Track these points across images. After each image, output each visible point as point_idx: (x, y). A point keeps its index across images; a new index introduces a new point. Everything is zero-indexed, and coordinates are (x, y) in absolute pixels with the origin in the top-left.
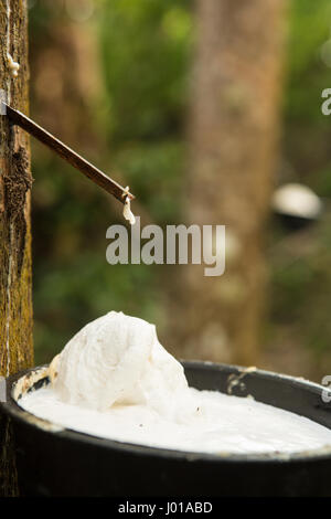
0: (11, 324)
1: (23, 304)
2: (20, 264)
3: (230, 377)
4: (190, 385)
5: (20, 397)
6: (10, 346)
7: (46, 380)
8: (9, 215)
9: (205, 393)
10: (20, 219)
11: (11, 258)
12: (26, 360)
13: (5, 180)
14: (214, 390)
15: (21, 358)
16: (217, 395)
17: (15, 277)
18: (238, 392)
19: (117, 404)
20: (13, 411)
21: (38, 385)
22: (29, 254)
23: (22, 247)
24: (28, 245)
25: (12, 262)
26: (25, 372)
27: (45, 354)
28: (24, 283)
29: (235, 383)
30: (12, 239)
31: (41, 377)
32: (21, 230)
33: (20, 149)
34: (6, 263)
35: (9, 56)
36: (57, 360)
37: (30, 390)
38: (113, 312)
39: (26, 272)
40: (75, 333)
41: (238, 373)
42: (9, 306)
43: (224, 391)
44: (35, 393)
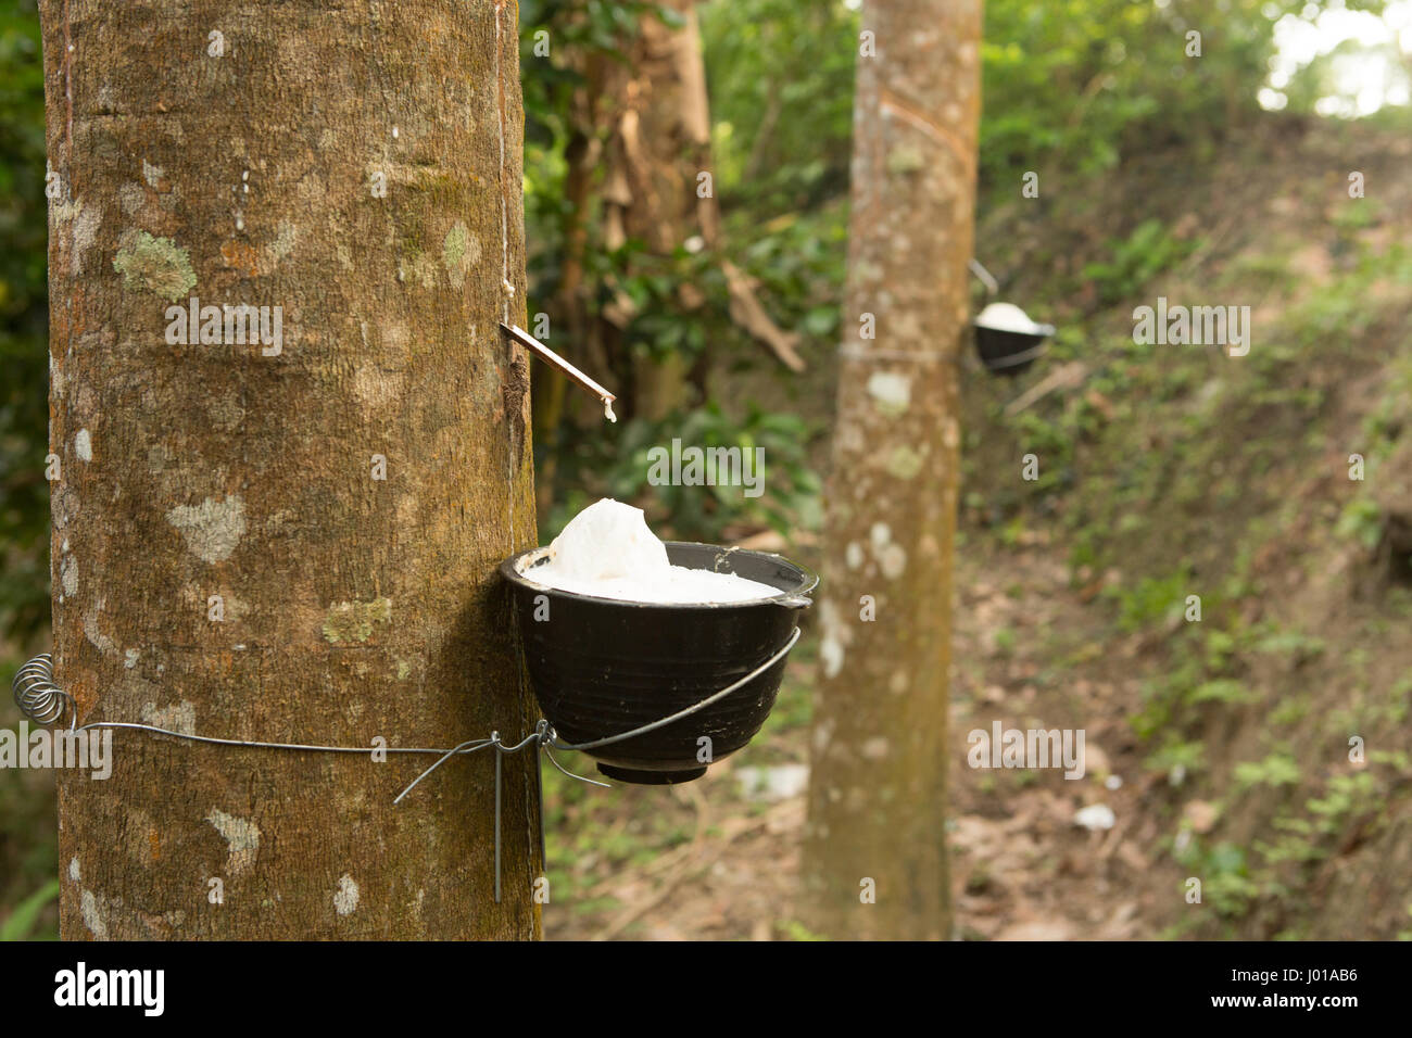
0: (514, 510)
1: (525, 494)
2: (520, 459)
3: (717, 556)
4: (671, 564)
5: (523, 571)
6: (514, 529)
7: (547, 559)
8: (508, 417)
9: (694, 571)
10: (519, 419)
11: (512, 454)
12: (530, 542)
13: (504, 388)
14: (702, 568)
15: (524, 540)
16: (704, 573)
17: (516, 469)
18: (724, 570)
19: (603, 577)
20: (514, 578)
21: (540, 562)
22: (531, 448)
23: (522, 442)
24: (529, 440)
25: (513, 457)
26: (529, 551)
27: (546, 537)
28: (525, 474)
29: (720, 561)
30: (512, 437)
31: (542, 556)
32: (521, 428)
33: (518, 358)
34: (507, 458)
35: (506, 282)
36: (555, 541)
37: (532, 567)
38: (605, 499)
39: (528, 464)
40: (570, 521)
41: (724, 552)
42: (511, 495)
43: (711, 569)
44: (537, 569)
